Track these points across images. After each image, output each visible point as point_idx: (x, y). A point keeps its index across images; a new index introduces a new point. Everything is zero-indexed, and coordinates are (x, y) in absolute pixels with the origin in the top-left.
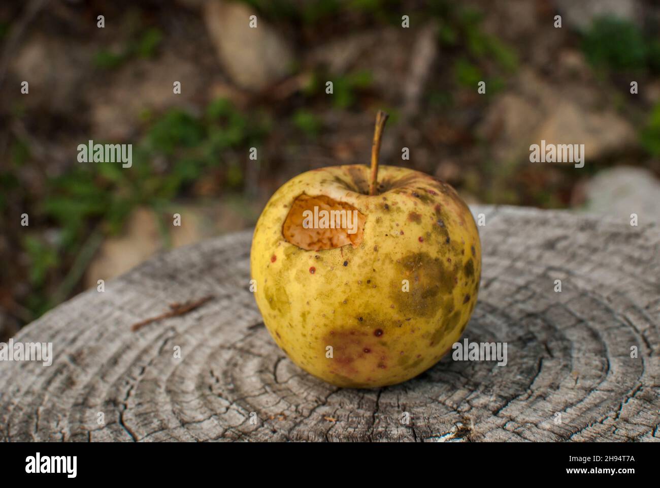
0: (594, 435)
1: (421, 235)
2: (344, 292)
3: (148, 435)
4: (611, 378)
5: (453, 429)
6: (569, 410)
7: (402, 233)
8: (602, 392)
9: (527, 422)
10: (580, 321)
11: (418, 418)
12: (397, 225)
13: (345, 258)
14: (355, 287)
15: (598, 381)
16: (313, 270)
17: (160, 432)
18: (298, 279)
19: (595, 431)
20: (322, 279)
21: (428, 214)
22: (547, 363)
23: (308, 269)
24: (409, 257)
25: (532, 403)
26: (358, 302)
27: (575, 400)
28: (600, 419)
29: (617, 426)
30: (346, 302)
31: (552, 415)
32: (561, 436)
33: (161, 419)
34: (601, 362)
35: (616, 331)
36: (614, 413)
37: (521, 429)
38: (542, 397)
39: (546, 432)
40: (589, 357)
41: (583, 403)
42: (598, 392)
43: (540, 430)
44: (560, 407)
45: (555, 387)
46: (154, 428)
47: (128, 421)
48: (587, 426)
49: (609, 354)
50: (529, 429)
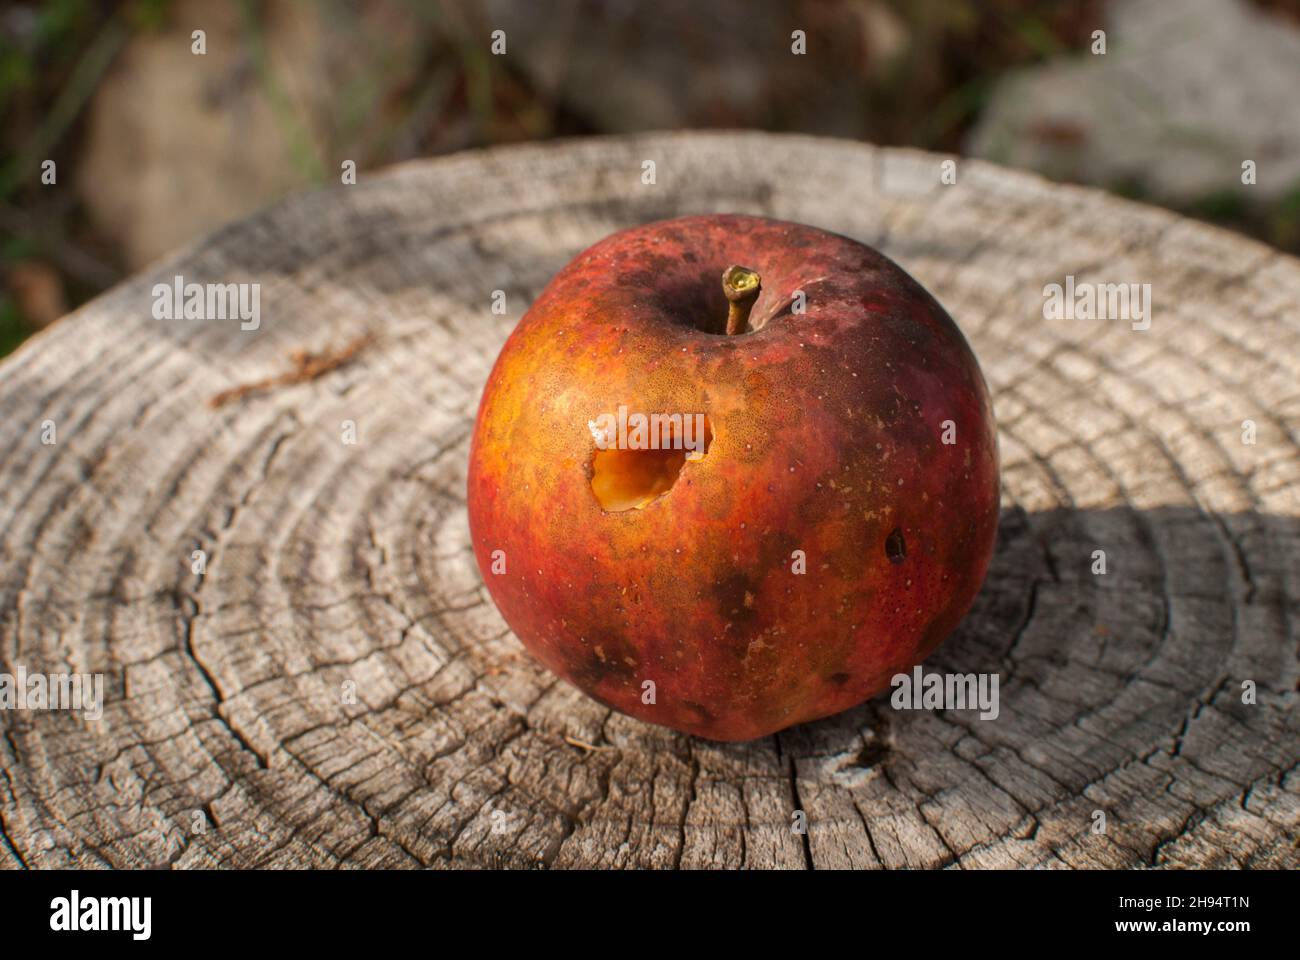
0: (1130, 791)
3: (245, 689)
4: (1170, 649)
5: (855, 745)
6: (1084, 722)
8: (1151, 686)
9: (1002, 744)
15: (1145, 656)
19: (1131, 782)
22: (1047, 597)
25: (1015, 696)
27: (1097, 699)
28: (1142, 753)
29: (1176, 775)
31: (1051, 732)
32: (1065, 786)
33: (271, 650)
34: (1154, 607)
35: (1186, 531)
36: (1170, 742)
37: (988, 760)
38: (1032, 682)
39: (1036, 774)
40: (1129, 591)
41: (1112, 709)
42: (1143, 684)
43: (1026, 768)
44: (1068, 712)
45: (1057, 659)
46: (256, 674)
47: (204, 648)
48: (1117, 767)
49: (1169, 588)
50: (1004, 761)
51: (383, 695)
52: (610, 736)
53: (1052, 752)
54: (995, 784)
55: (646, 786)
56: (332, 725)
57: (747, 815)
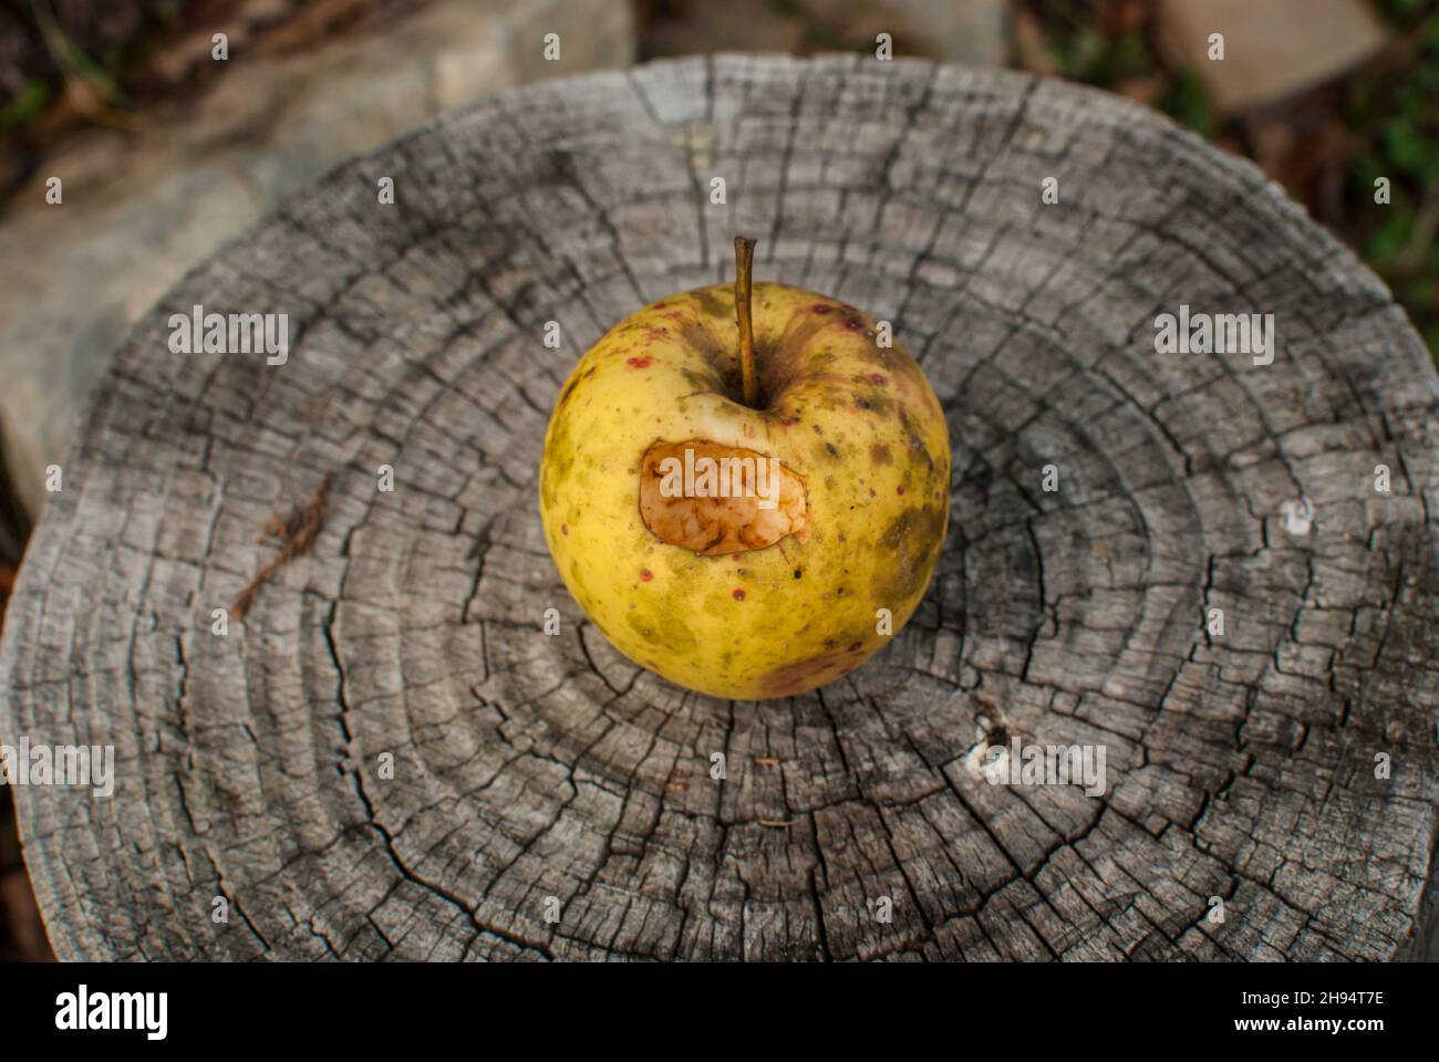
1: (897, 482)
2: (803, 617)
3: (486, 895)
4: (1159, 547)
5: (980, 735)
6: (1132, 644)
7: (873, 493)
8: (1163, 589)
9: (1084, 690)
10: (1042, 406)
11: (909, 722)
12: (862, 482)
13: (794, 565)
14: (818, 606)
15: (1144, 561)
16: (739, 595)
17: (502, 881)
18: (710, 608)
19: (1191, 683)
20: (761, 607)
21: (897, 437)
22: (1044, 533)
23: (730, 593)
24: (893, 527)
25: (1070, 640)
26: (825, 624)
27: (1131, 618)
28: (1186, 653)
29: (1220, 663)
30: (807, 628)
31: (1114, 663)
32: (1148, 708)
33: (478, 847)
34: (1126, 510)
35: (1111, 421)
36: (1199, 634)
37: (1083, 709)
38: (1076, 622)
39: (1122, 706)
40: (1100, 501)
41: (1146, 622)
42: (1156, 589)
43: (1112, 703)
44: (1117, 640)
45: (1084, 592)
46: (484, 875)
47: (420, 868)
48: (1175, 675)
49: (1127, 485)
50: (1094, 703)
51: (596, 847)
52: (793, 806)
53: (1125, 681)
54: (1099, 727)
55: (850, 840)
56: (576, 894)
57: (939, 833)
